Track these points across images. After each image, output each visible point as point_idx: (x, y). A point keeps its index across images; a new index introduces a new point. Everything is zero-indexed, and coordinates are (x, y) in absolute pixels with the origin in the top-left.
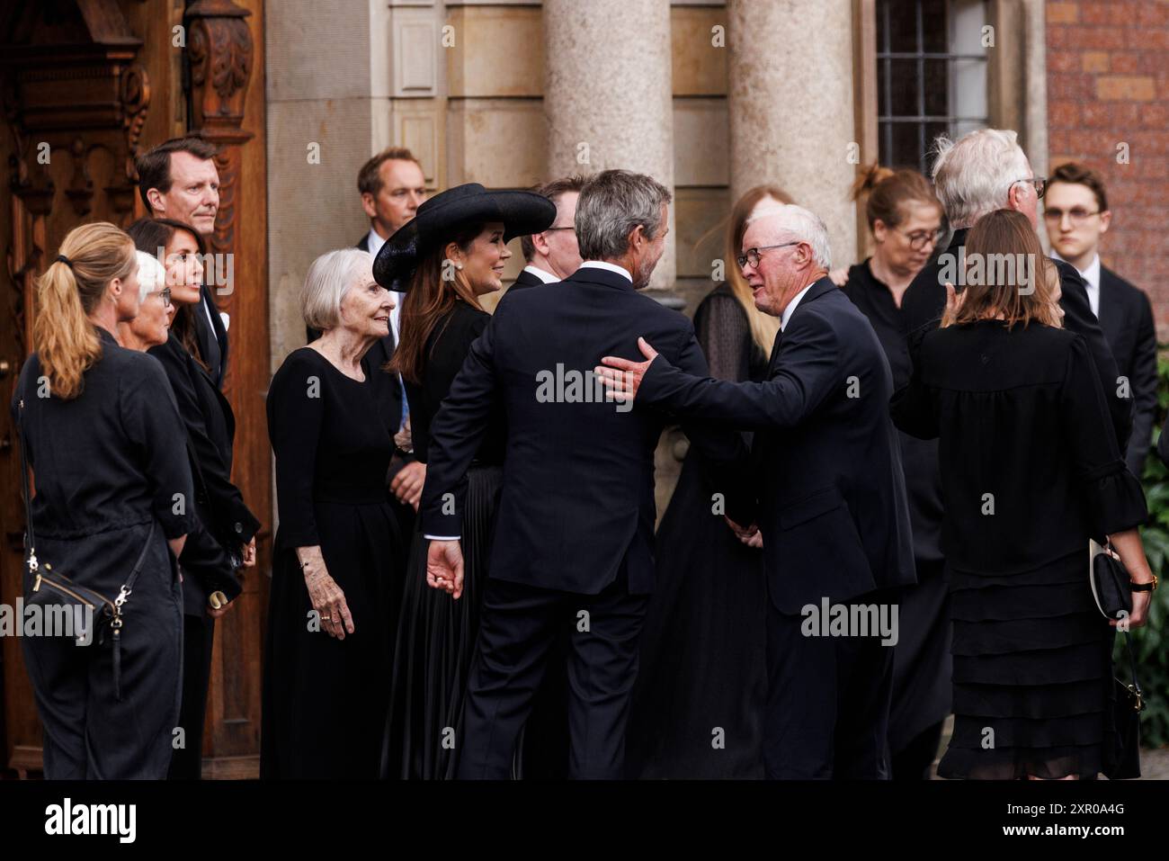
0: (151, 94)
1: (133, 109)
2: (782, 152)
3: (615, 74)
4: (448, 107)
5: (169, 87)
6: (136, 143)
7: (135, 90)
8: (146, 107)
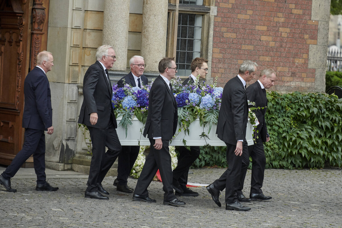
0: (25, 23)
1: (21, 26)
2: (151, 45)
3: (116, 27)
4: (84, 31)
5: (28, 22)
6: (21, 33)
7: (22, 22)
8: (23, 26)
